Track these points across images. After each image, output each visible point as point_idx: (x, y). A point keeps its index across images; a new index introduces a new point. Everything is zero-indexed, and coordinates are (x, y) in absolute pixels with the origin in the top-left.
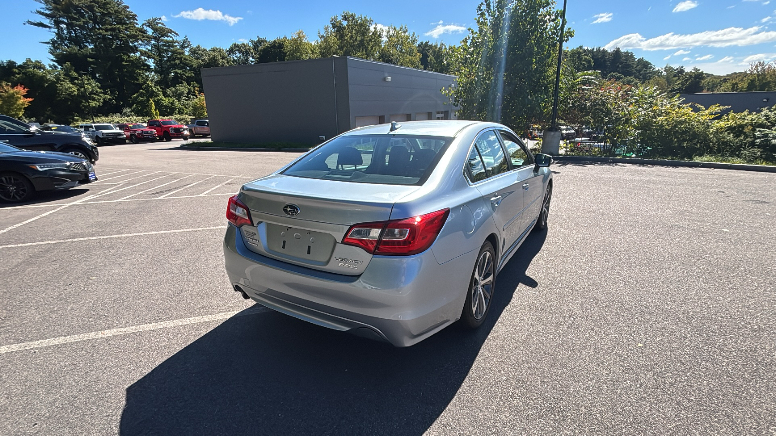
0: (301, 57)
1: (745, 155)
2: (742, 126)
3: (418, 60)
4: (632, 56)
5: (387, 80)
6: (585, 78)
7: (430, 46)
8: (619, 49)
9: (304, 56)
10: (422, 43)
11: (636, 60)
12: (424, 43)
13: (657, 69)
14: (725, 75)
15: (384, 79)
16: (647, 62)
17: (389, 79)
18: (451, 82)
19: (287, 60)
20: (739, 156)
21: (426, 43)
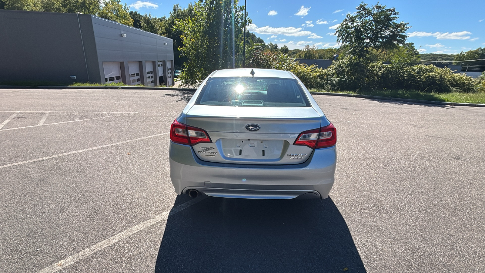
0: (22, 8)
1: (326, 88)
2: (322, 75)
3: (132, 23)
4: (255, 36)
5: (124, 36)
6: (257, 47)
7: (138, 15)
8: (249, 31)
9: (26, 8)
10: (132, 12)
11: (257, 38)
12: (134, 12)
13: (266, 44)
14: (292, 50)
15: (121, 35)
16: (262, 40)
17: (125, 35)
18: (165, 42)
19: (7, 9)
20: (323, 89)
21: (135, 12)
